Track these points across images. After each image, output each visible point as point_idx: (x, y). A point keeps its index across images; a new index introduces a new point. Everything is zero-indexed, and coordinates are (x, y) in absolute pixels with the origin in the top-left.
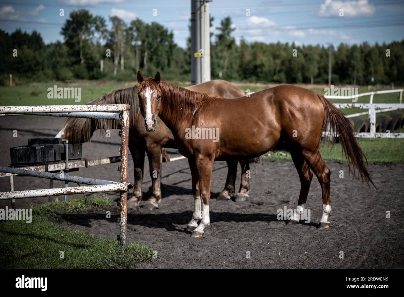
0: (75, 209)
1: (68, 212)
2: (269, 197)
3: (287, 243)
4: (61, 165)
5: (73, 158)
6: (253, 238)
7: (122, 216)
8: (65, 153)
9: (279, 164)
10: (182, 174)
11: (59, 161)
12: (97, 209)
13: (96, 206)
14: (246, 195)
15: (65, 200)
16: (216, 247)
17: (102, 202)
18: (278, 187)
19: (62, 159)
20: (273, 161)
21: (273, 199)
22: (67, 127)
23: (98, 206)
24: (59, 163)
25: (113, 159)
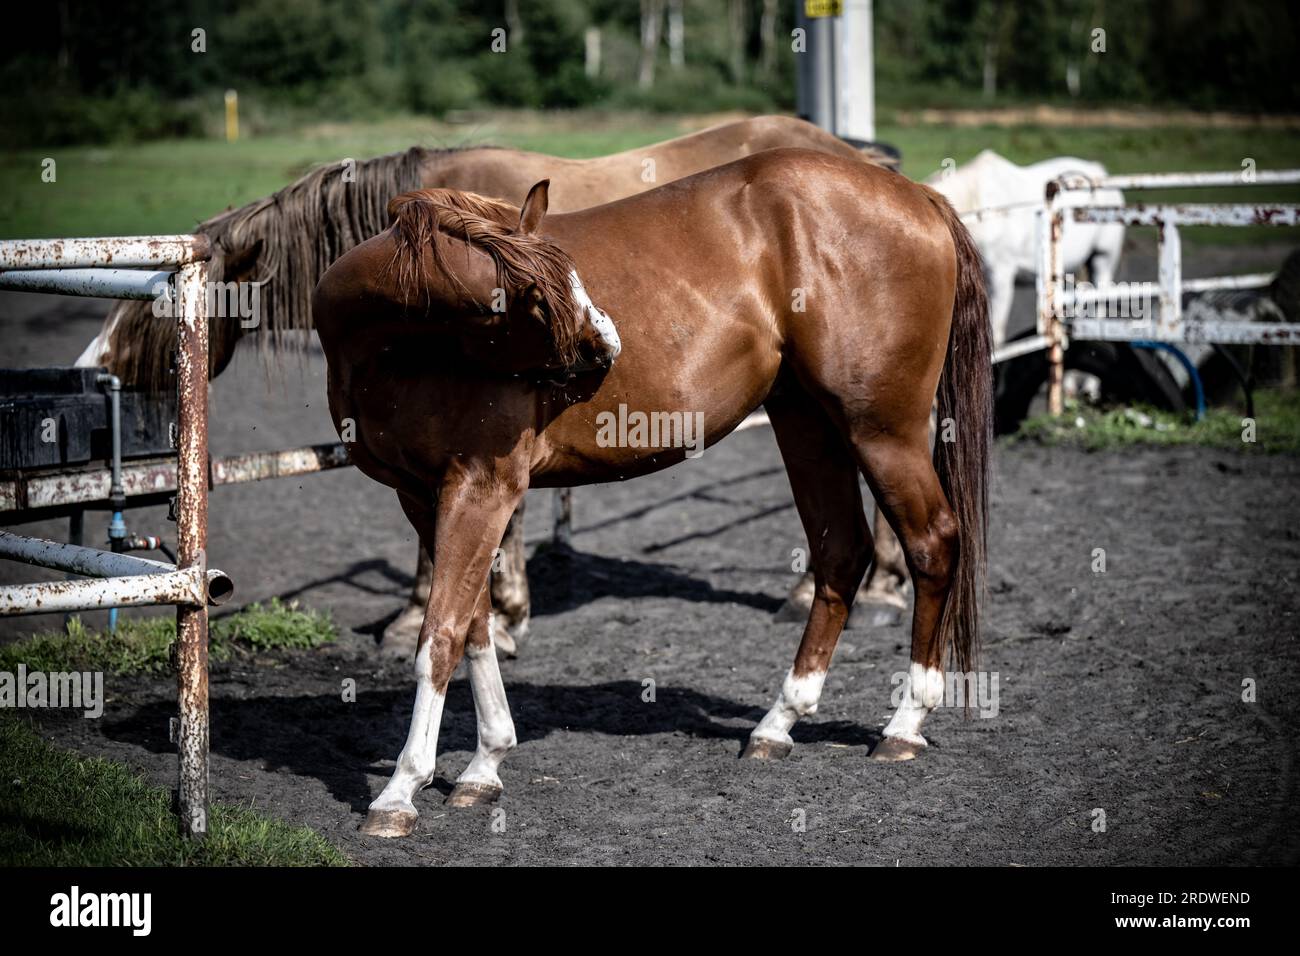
0: (147, 662)
1: (117, 674)
2: (996, 607)
3: (960, 820)
4: (93, 482)
5: (147, 452)
6: (828, 795)
7: (184, 710)
8: (109, 432)
9: (1114, 463)
10: (704, 507)
11: (85, 463)
12: (251, 661)
13: (254, 648)
14: (896, 600)
15: (114, 626)
16: (655, 832)
17: (280, 630)
18: (1051, 564)
19: (95, 457)
20: (1091, 450)
21: (1011, 615)
22: (122, 323)
23: (261, 647)
24: (81, 473)
25: (336, 450)
